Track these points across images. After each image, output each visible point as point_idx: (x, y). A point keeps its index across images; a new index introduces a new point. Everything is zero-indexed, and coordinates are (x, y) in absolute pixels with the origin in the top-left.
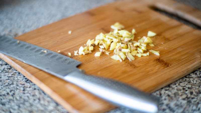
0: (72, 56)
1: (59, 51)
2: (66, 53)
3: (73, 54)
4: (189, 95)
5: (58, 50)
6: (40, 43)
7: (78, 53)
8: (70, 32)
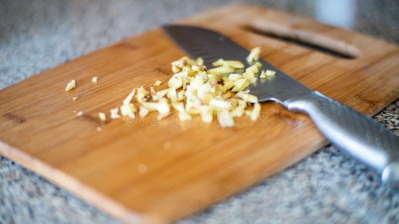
0: (109, 120)
1: (80, 113)
2: (95, 115)
3: (108, 115)
5: (77, 112)
6: (39, 102)
7: (119, 113)
8: (95, 80)
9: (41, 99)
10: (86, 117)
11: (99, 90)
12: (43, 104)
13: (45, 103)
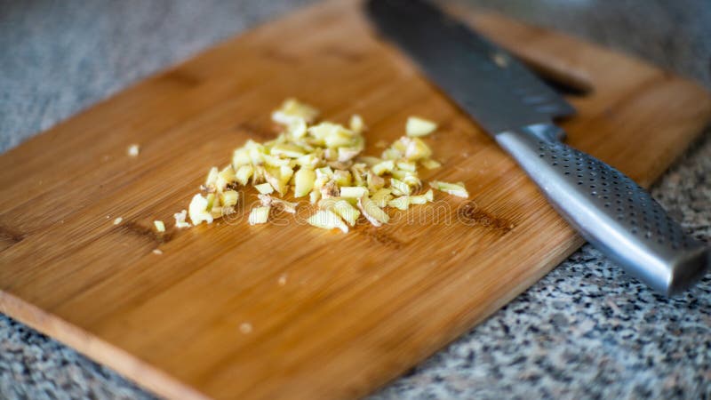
0: (171, 235)
1: (118, 221)
2: (145, 223)
3: (169, 224)
4: (603, 321)
5: (113, 217)
6: (41, 197)
7: (188, 220)
8: (134, 151)
9: (43, 192)
10: (130, 227)
11: (146, 171)
12: (48, 203)
13: (53, 201)
